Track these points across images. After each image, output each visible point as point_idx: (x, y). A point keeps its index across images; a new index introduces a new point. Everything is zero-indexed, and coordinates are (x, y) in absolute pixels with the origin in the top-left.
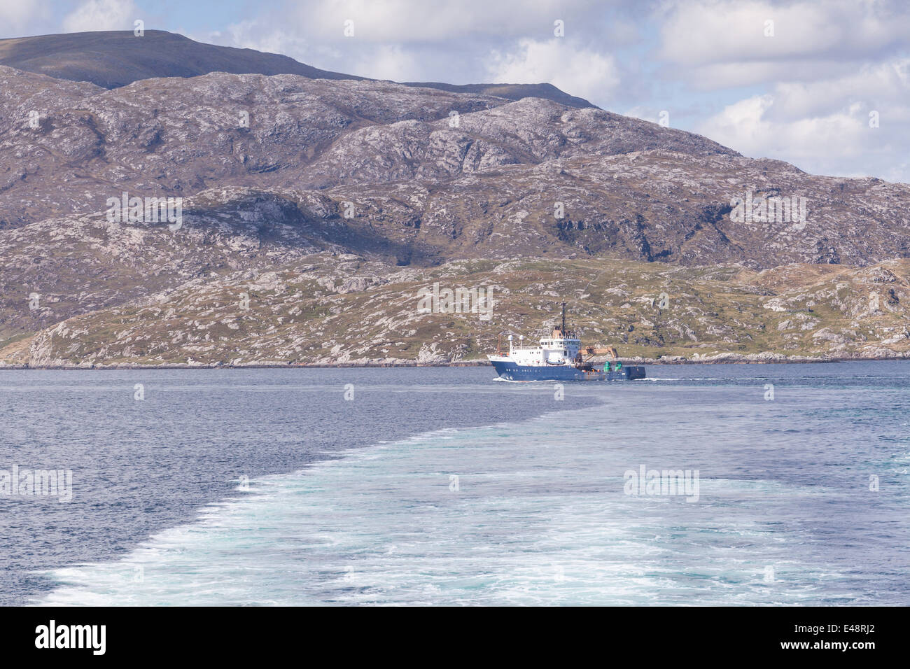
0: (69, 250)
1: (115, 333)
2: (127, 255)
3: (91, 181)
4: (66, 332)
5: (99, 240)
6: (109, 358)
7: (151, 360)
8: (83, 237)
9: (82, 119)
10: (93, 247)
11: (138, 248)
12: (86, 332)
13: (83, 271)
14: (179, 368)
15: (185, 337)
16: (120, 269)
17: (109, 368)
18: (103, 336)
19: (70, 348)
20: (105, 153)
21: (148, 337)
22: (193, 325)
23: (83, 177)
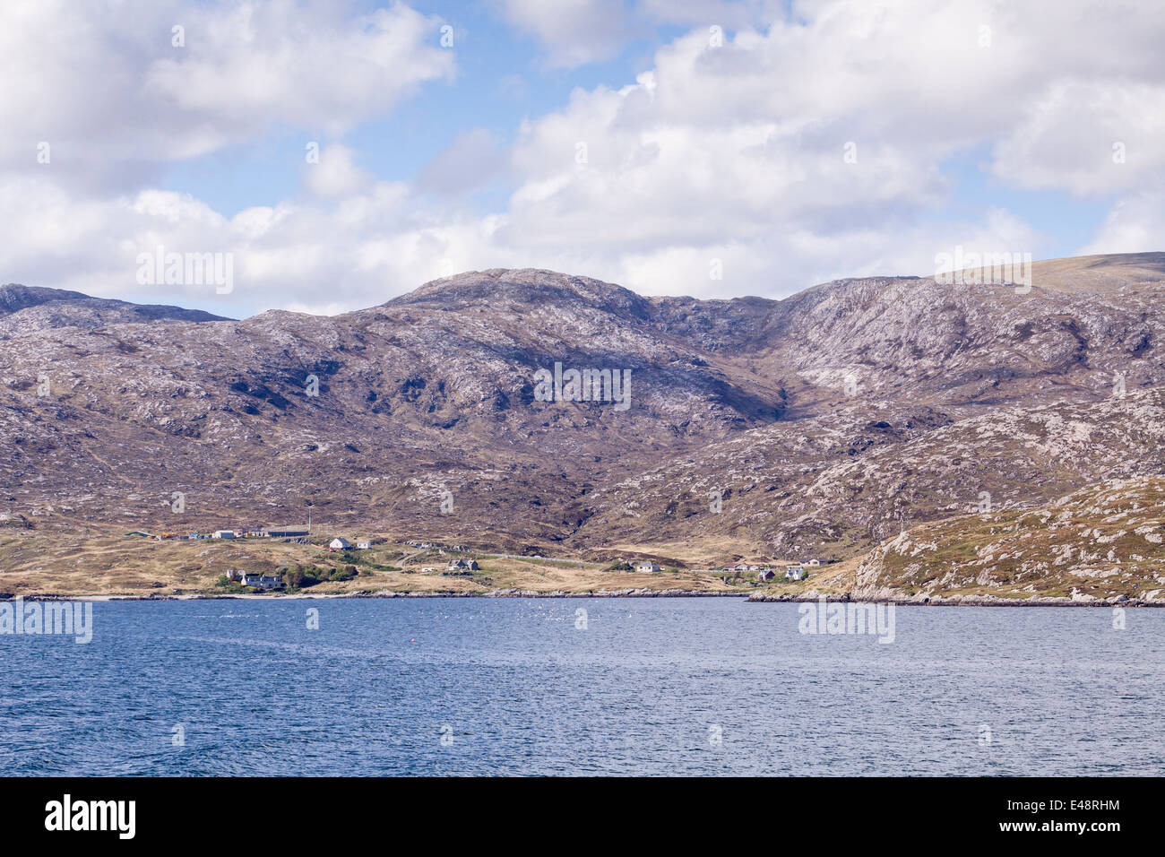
0: (998, 449)
1: (976, 548)
2: (1068, 455)
3: (1068, 387)
4: (906, 546)
5: (1035, 437)
6: (956, 587)
7: (1016, 591)
8: (1015, 434)
9: (1063, 324)
10: (1028, 445)
11: (1083, 446)
12: (934, 547)
13: (1013, 475)
14: (1057, 605)
15: (1075, 555)
16: (1059, 472)
17: (948, 604)
18: (958, 552)
19: (907, 571)
20: (1087, 358)
21: (1019, 554)
22: (1091, 536)
23: (1061, 384)
